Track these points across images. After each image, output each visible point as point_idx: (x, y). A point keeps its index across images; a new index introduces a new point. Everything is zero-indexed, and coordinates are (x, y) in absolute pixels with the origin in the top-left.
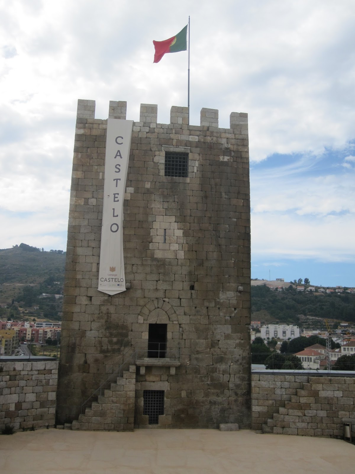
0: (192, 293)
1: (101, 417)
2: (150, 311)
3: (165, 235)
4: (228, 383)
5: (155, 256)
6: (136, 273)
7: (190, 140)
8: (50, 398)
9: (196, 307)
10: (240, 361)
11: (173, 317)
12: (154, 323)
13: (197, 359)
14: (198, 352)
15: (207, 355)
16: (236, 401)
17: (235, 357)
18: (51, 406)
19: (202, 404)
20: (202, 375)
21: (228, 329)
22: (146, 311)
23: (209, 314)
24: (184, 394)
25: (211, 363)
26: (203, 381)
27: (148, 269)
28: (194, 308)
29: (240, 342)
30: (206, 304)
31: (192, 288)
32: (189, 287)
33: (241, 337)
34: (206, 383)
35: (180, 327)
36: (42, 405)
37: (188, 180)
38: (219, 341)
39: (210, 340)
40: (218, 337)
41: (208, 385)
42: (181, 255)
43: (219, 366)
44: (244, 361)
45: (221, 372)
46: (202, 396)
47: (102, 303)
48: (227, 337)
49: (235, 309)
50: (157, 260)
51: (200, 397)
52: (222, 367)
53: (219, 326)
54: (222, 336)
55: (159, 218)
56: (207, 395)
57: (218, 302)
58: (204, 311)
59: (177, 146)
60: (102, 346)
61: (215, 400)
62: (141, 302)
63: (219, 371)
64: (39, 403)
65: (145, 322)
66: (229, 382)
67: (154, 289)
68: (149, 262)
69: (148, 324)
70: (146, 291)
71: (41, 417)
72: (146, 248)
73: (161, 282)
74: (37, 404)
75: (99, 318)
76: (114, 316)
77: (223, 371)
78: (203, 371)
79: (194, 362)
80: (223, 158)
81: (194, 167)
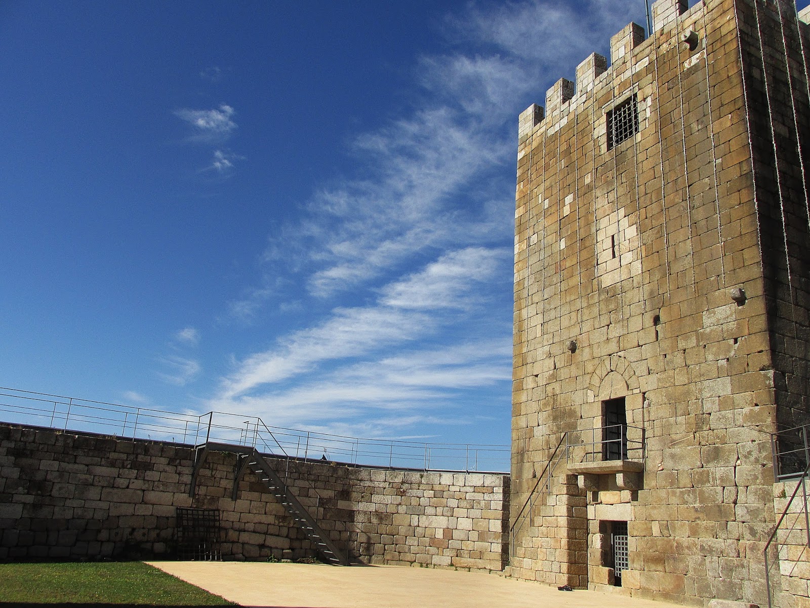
0: (657, 332)
1: (531, 559)
2: (602, 380)
3: (613, 246)
4: (733, 505)
5: (604, 286)
7: (638, 70)
8: (492, 529)
9: (665, 356)
10: (755, 454)
11: (633, 383)
12: (608, 398)
13: (673, 456)
14: (674, 443)
15: (689, 448)
16: (753, 548)
17: (743, 446)
18: (494, 541)
19: (686, 551)
20: (684, 489)
21: (724, 386)
22: (596, 381)
23: (688, 362)
24: (656, 530)
25: (699, 464)
26: (686, 502)
27: (596, 310)
28: (662, 358)
29: (751, 411)
30: (682, 344)
31: (657, 320)
32: (652, 320)
33: (752, 399)
34: (692, 505)
35: (644, 399)
36: (482, 537)
37: (639, 137)
38: (710, 414)
39: (692, 415)
40: (707, 407)
41: (696, 510)
42: (637, 267)
43: (712, 469)
44: (764, 454)
45: (718, 482)
46: (687, 534)
47: (548, 382)
48: (725, 403)
49: (736, 341)
50: (606, 290)
51: (682, 536)
52: (718, 470)
53: (706, 383)
54: (713, 403)
55: (604, 223)
56: (694, 532)
57: (702, 334)
58: (679, 359)
59: (621, 94)
60: (550, 448)
61: (709, 543)
62: (590, 368)
63: (714, 479)
64: (476, 533)
65: (597, 399)
66: (735, 503)
67: (605, 341)
68: (596, 299)
69: (600, 403)
70: (595, 347)
71: (481, 555)
72: (591, 278)
73: (613, 325)
74: (474, 535)
75: (545, 405)
76: (560, 399)
77: (722, 479)
78: (685, 481)
79: (669, 464)
80: (690, 62)
81: (646, 111)
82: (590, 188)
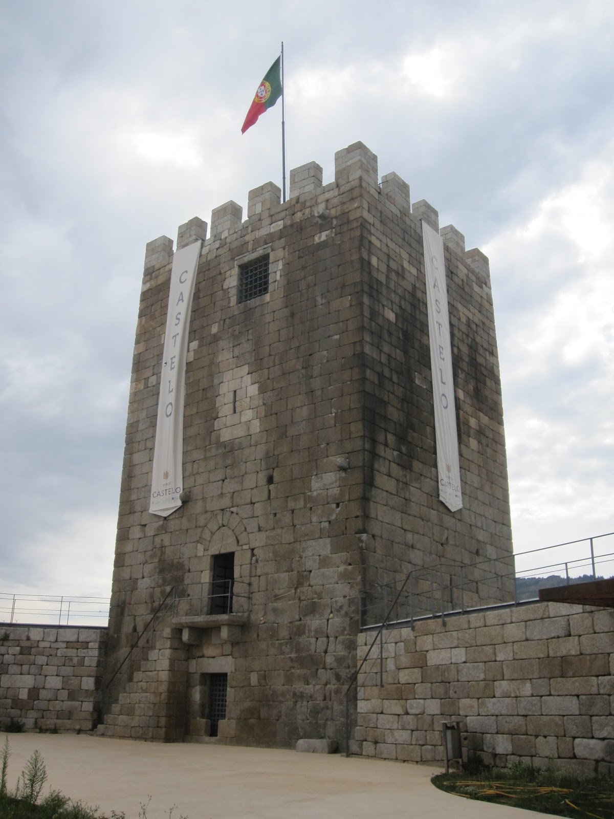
0: (270, 491)
1: (128, 715)
2: (213, 534)
3: (235, 401)
4: (323, 654)
5: (222, 440)
6: (197, 473)
7: (272, 230)
8: (84, 687)
9: (275, 514)
10: (345, 608)
11: (243, 538)
12: (217, 553)
13: (275, 610)
14: (277, 598)
15: (290, 602)
16: (337, 692)
17: (336, 601)
18: (85, 700)
19: (281, 698)
20: (282, 641)
21: (324, 547)
22: (207, 535)
23: (296, 522)
24: (254, 678)
25: (297, 617)
26: (283, 653)
28: (272, 516)
29: (346, 569)
30: (291, 504)
31: (270, 480)
32: (265, 480)
33: (347, 559)
34: (288, 656)
35: (253, 555)
36: (72, 696)
37: (267, 297)
38: (310, 571)
39: (295, 572)
40: (309, 564)
41: (292, 660)
42: (256, 427)
43: (309, 622)
44: (353, 608)
45: (313, 634)
46: (282, 682)
47: (156, 533)
48: (324, 562)
49: (338, 506)
50: (224, 445)
51: (278, 684)
52: (314, 623)
53: (310, 543)
54: (314, 561)
55: (228, 375)
56: (289, 680)
57: (309, 496)
58: (287, 519)
59: (254, 250)
60: (154, 602)
61: (301, 690)
62: (202, 521)
63: (310, 631)
64: (66, 692)
65: (206, 553)
66: (326, 652)
67: (218, 495)
68: (214, 452)
69: (209, 557)
70: (209, 500)
71: (69, 715)
72: (210, 430)
73: (228, 480)
74: (64, 694)
75: (152, 556)
76: (169, 551)
77: (316, 631)
78: (284, 633)
79: (271, 617)
80: (320, 237)
81: (276, 271)
82: (216, 339)
